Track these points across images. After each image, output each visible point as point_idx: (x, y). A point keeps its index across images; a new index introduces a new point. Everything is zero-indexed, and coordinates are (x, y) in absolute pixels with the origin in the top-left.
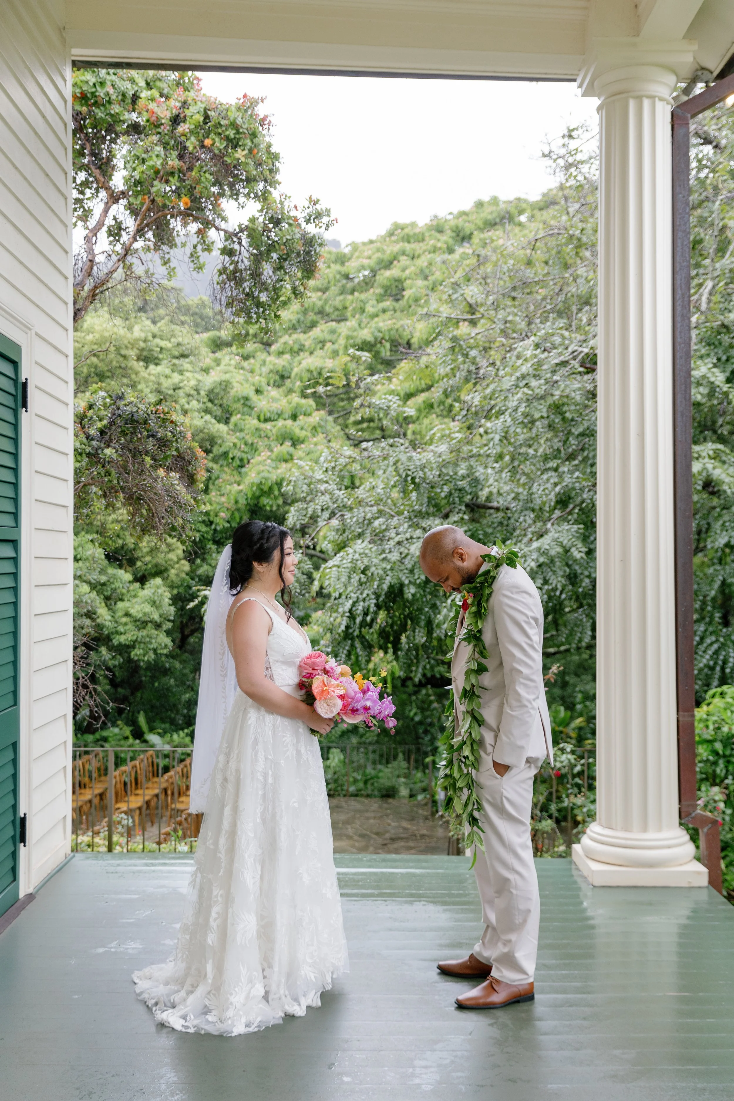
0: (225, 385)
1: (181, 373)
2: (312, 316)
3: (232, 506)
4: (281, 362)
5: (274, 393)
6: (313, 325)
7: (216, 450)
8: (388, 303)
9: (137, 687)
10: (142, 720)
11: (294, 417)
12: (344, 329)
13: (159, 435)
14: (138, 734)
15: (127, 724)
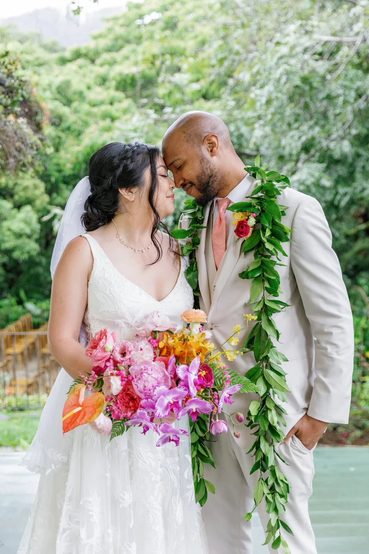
0: (67, 84)
1: (39, 75)
2: (120, 42)
3: (74, 159)
4: (102, 71)
5: (98, 89)
6: (121, 48)
7: (64, 125)
8: (168, 32)
9: (19, 273)
10: (22, 294)
11: (111, 104)
12: (140, 49)
13: (7, 84)
14: (20, 302)
15: (12, 296)
